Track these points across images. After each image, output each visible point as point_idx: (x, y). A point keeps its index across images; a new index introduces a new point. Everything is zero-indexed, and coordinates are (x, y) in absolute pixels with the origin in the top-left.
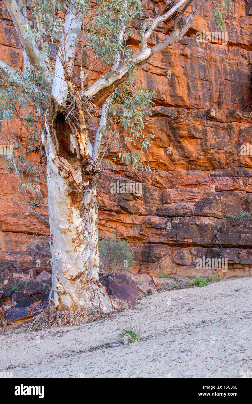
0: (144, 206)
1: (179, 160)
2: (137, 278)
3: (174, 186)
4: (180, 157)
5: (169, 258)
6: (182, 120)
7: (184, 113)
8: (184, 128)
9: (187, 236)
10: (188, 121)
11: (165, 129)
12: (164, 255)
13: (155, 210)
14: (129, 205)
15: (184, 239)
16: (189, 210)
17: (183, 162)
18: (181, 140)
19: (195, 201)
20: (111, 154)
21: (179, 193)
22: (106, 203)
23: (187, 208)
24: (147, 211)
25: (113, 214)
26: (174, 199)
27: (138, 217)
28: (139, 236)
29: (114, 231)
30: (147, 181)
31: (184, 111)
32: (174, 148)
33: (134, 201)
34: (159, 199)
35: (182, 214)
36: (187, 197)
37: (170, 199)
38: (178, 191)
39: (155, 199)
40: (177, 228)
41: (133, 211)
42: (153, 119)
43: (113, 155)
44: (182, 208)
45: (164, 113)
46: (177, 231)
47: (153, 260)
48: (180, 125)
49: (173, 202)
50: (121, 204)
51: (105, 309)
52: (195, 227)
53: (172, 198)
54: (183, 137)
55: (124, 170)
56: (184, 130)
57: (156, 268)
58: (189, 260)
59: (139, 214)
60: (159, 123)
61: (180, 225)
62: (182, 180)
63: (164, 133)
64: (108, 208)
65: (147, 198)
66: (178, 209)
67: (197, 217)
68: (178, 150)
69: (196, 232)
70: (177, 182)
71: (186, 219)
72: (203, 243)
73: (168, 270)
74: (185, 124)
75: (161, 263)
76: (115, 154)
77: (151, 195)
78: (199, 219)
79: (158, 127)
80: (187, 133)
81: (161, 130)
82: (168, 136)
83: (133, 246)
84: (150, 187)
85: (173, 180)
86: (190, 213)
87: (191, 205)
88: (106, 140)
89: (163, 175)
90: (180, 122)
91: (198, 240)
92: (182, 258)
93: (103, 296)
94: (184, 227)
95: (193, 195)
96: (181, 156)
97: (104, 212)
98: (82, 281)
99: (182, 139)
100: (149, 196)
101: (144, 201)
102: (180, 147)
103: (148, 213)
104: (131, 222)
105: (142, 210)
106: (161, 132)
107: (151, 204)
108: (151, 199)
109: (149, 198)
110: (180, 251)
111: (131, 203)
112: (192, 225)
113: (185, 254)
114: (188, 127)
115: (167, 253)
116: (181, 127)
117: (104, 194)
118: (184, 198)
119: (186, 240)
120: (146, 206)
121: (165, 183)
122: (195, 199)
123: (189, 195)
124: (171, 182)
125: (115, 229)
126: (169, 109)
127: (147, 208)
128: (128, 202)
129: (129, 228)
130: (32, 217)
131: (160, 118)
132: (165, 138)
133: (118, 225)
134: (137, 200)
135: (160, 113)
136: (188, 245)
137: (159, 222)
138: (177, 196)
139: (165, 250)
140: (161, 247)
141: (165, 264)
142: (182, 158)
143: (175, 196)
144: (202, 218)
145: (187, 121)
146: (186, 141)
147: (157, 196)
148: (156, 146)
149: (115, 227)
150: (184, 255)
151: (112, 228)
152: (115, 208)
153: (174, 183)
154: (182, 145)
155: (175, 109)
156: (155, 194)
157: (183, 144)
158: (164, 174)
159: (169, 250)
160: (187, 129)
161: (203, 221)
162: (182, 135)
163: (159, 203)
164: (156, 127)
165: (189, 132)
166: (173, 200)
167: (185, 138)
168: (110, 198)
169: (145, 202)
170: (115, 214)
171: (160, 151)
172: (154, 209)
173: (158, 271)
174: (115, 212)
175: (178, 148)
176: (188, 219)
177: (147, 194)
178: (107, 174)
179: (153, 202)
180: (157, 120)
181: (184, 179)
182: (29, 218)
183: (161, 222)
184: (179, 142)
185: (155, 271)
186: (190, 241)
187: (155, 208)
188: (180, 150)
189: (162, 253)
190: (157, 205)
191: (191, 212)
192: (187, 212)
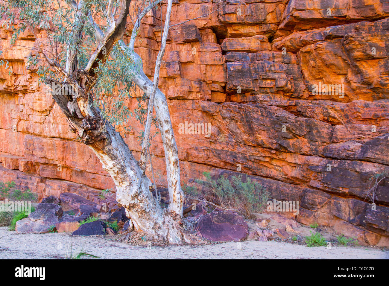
0: (309, 145)
1: (359, 88)
2: (280, 223)
3: (349, 121)
4: (360, 85)
5: (327, 207)
6: (352, 39)
7: (364, 27)
8: (358, 48)
9: (341, 184)
10: (362, 39)
11: (339, 52)
12: (320, 203)
13: (321, 150)
14: (288, 144)
15: (338, 187)
16: (352, 153)
17: (365, 91)
18: (358, 64)
19: (364, 142)
20: (279, 89)
21: (349, 130)
22: (264, 141)
23: (350, 150)
24: (312, 150)
25: (272, 152)
26: (342, 137)
27: (300, 156)
28: (301, 178)
29: (280, 169)
30: (315, 116)
31: (364, 25)
32: (352, 74)
33: (296, 139)
34: (328, 137)
35: (344, 157)
36: (356, 136)
37: (337, 138)
38: (347, 128)
39: (323, 137)
40: (333, 173)
41: (293, 149)
42: (324, 44)
43: (281, 89)
44: (345, 149)
45: (335, 34)
46: (332, 177)
47: (307, 206)
48: (351, 46)
49: (340, 141)
50: (279, 142)
51: (171, 240)
52: (356, 174)
53: (339, 137)
54: (358, 60)
55: (294, 104)
56: (358, 51)
57: (310, 215)
58: (346, 214)
59: (301, 153)
60: (332, 46)
61: (337, 170)
62: (357, 114)
63: (339, 57)
64: (267, 146)
65: (313, 135)
66: (340, 151)
67: (359, 162)
68: (358, 77)
69: (356, 180)
70: (352, 117)
71: (347, 163)
72: (362, 196)
73: (324, 221)
74: (357, 43)
75: (317, 211)
76: (283, 89)
77: (319, 132)
78: (360, 165)
79: (330, 52)
80: (363, 54)
81: (335, 54)
82: (344, 60)
83: (294, 187)
84: (318, 123)
85: (348, 113)
86: (353, 156)
87: (355, 147)
88: (273, 75)
89: (338, 109)
90: (351, 42)
91: (357, 191)
92: (339, 210)
93: (172, 229)
94: (342, 173)
95: (362, 134)
96: (361, 83)
97: (265, 149)
98: (137, 211)
99: (359, 62)
100: (316, 133)
101: (309, 139)
102: (358, 72)
103: (313, 153)
104: (294, 162)
105: (306, 149)
106: (335, 56)
107: (317, 143)
108: (318, 137)
109: (316, 136)
110: (337, 201)
111: (291, 141)
112: (352, 172)
113: (343, 205)
114: (362, 47)
115: (324, 201)
116: (354, 47)
117: (263, 132)
118: (353, 137)
119: (341, 189)
120: (311, 145)
121: (342, 118)
122: (363, 138)
123: (358, 133)
124: (346, 116)
125: (280, 167)
126: (342, 28)
127: (313, 147)
128: (288, 140)
129: (294, 168)
130: (208, 151)
131: (333, 41)
132: (342, 64)
133: (284, 163)
134: (299, 138)
135: (330, 35)
136: (344, 195)
137: (317, 164)
138: (346, 133)
139: (321, 197)
140: (315, 193)
141: (321, 213)
142: (363, 86)
143: (343, 134)
144: (364, 163)
145: (360, 39)
146: (364, 64)
147: (326, 133)
148: (334, 74)
149: (280, 165)
150: (341, 206)
151: (278, 166)
152: (274, 146)
153: (350, 118)
154: (360, 70)
155: (351, 26)
156: (323, 132)
157: (361, 68)
158: (341, 107)
159: (326, 198)
160: (361, 49)
161: (365, 167)
162: (356, 57)
163: (328, 142)
164: (328, 52)
165: (364, 52)
166: (340, 138)
167: (362, 60)
168: (269, 135)
169: (311, 140)
170: (274, 152)
171: (338, 79)
172: (321, 148)
173: (312, 219)
174: (274, 150)
175: (357, 74)
176: (348, 164)
177: (313, 131)
178: (272, 110)
179: (321, 140)
180: (329, 43)
181: (359, 112)
182: (206, 152)
183: (319, 164)
184: (356, 66)
185: (308, 219)
186: (346, 191)
187: (323, 147)
188: (359, 75)
189: (316, 200)
190: (325, 144)
191: (354, 154)
192: (350, 155)
